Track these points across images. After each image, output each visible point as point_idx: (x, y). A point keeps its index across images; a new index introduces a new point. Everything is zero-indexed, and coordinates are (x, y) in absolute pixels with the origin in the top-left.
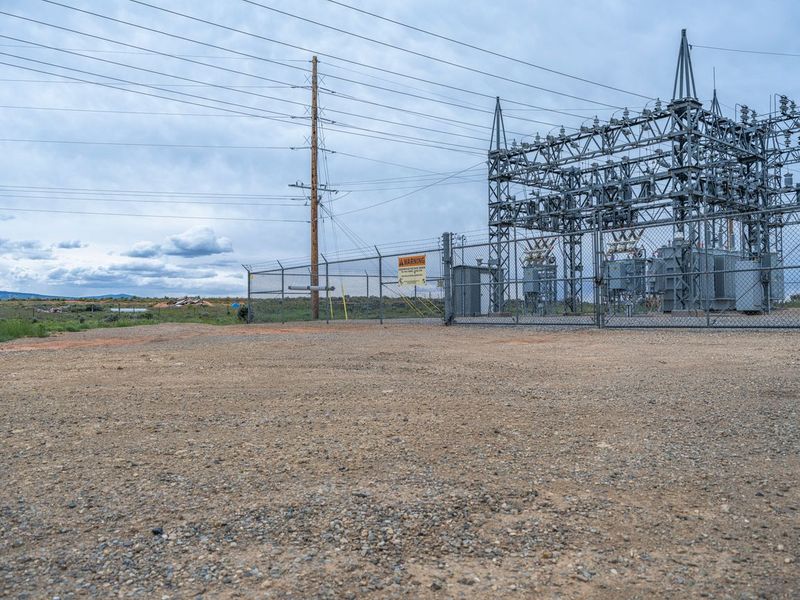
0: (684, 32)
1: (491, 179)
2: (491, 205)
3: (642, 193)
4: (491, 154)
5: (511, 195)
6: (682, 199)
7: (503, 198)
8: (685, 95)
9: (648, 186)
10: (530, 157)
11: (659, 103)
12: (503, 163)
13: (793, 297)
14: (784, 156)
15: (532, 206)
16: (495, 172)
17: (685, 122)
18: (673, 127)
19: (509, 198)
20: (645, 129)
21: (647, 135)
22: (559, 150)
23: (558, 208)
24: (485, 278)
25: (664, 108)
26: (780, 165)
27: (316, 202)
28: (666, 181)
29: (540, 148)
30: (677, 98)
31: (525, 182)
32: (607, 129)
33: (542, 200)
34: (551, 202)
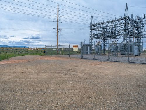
0: (127, 4)
1: (90, 30)
2: (90, 34)
3: (118, 34)
4: (90, 25)
5: (94, 33)
6: (125, 35)
7: (92, 33)
8: (126, 16)
9: (119, 32)
10: (98, 26)
11: (122, 17)
12: (92, 27)
13: (144, 50)
14: (144, 25)
15: (98, 35)
16: (91, 28)
17: (126, 21)
18: (124, 22)
19: (93, 33)
20: (119, 21)
21: (119, 23)
22: (103, 25)
23: (102, 36)
24: (89, 48)
25: (122, 18)
26: (143, 27)
27: (58, 32)
28: (122, 32)
29: (99, 24)
30: (125, 16)
31: (97, 30)
32: (112, 21)
33: (99, 34)
34: (101, 34)
